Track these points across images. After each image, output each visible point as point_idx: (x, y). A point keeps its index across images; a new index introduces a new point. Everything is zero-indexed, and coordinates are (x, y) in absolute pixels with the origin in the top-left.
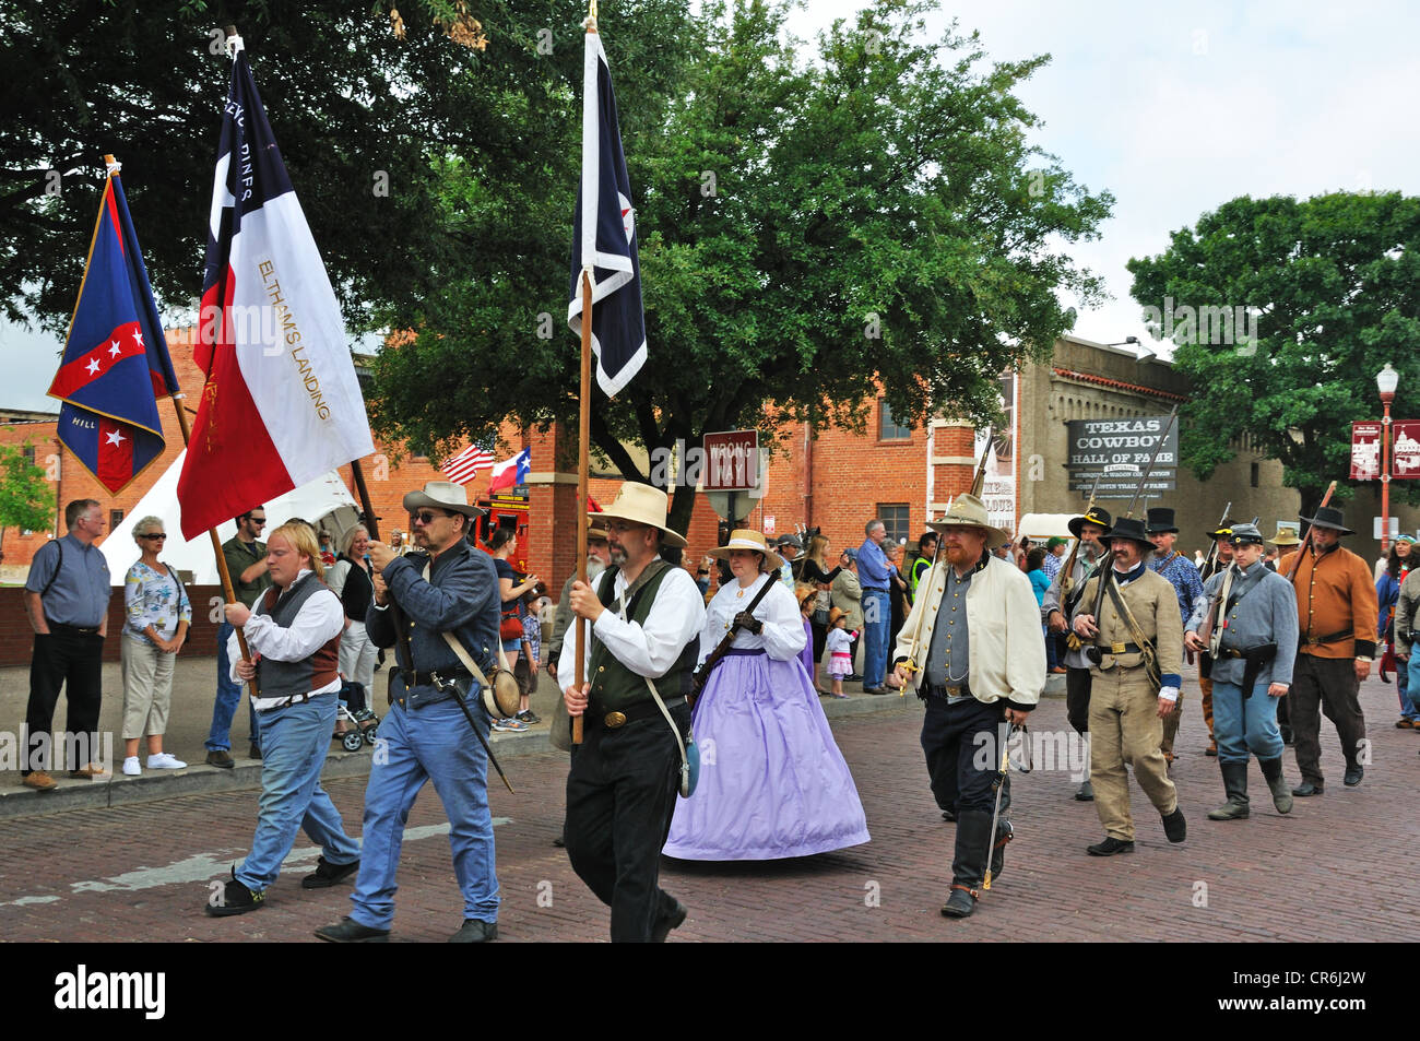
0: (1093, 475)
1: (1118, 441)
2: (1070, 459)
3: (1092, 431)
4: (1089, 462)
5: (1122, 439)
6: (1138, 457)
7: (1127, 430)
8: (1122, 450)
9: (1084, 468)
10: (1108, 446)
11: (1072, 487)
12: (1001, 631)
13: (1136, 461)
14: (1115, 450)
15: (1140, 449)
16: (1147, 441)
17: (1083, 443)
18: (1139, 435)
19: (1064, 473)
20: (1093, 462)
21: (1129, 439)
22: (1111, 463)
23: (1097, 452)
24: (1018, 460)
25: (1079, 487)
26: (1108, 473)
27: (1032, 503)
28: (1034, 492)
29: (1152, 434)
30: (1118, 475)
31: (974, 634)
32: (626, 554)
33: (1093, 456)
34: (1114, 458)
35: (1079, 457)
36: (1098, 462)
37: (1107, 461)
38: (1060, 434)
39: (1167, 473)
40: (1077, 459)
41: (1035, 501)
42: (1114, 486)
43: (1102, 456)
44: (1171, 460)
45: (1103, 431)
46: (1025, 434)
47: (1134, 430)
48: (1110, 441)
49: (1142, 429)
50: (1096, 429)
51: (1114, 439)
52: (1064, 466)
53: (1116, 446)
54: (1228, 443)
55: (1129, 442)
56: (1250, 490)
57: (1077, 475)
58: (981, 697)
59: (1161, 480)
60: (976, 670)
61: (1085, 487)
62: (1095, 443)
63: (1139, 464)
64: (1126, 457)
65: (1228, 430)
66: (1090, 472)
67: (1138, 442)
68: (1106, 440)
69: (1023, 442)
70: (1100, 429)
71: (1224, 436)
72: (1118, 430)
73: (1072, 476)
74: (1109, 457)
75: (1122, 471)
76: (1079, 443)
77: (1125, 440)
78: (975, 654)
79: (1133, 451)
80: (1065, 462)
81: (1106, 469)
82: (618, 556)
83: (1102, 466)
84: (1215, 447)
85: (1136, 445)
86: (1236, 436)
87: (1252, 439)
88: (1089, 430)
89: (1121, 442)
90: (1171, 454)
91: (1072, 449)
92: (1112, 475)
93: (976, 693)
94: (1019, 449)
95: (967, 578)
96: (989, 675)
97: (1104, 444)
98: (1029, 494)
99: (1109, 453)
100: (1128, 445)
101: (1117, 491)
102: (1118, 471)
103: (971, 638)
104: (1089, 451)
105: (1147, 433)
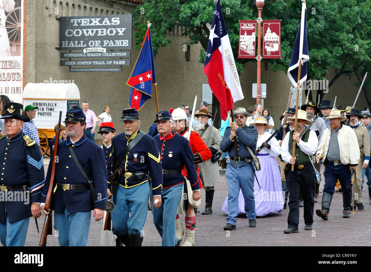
0: (76, 55)
1: (92, 31)
2: (61, 44)
3: (76, 24)
4: (73, 46)
5: (95, 30)
6: (105, 43)
7: (98, 24)
8: (95, 37)
9: (70, 50)
10: (86, 35)
11: (62, 64)
12: (347, 145)
13: (105, 45)
14: (90, 38)
15: (107, 37)
16: (111, 32)
17: (70, 33)
18: (107, 27)
19: (57, 53)
20: (76, 46)
21: (100, 30)
22: (88, 46)
23: (79, 39)
24: (24, 45)
25: (66, 63)
26: (86, 54)
27: (34, 76)
28: (36, 68)
29: (115, 27)
30: (92, 55)
31: (340, 146)
32: (300, 128)
33: (76, 42)
34: (90, 44)
35: (67, 42)
36: (79, 46)
37: (85, 45)
38: (54, 26)
39: (125, 54)
40: (65, 44)
41: (36, 73)
42: (90, 63)
43: (82, 42)
44: (127, 45)
45: (83, 24)
46: (29, 26)
47: (103, 24)
48: (87, 32)
49: (108, 23)
50: (78, 23)
51: (90, 30)
52: (56, 48)
53: (91, 35)
54: (165, 33)
55: (100, 32)
56: (185, 63)
57: (65, 55)
58: (344, 163)
59: (121, 58)
60: (342, 156)
61: (71, 63)
62: (78, 33)
63: (107, 47)
64: (98, 42)
65: (166, 25)
66: (74, 53)
67: (106, 32)
68: (85, 30)
69: (28, 32)
70: (81, 23)
71: (163, 29)
72: (93, 24)
73: (62, 56)
74: (86, 42)
75: (96, 52)
76: (66, 33)
77: (97, 32)
78: (341, 152)
79: (102, 39)
80: (58, 46)
81: (85, 51)
82: (298, 128)
83: (82, 49)
84: (157, 36)
85: (105, 34)
86: (170, 28)
87: (182, 31)
88: (74, 23)
89: (94, 32)
90: (127, 41)
91: (62, 37)
92: (89, 55)
93: (342, 162)
94: (25, 37)
95: (337, 131)
96: (346, 157)
97: (83, 33)
98: (31, 68)
99: (86, 40)
100: (99, 34)
101: (93, 66)
102: (93, 53)
103: (340, 147)
104: (74, 39)
105: (112, 26)
